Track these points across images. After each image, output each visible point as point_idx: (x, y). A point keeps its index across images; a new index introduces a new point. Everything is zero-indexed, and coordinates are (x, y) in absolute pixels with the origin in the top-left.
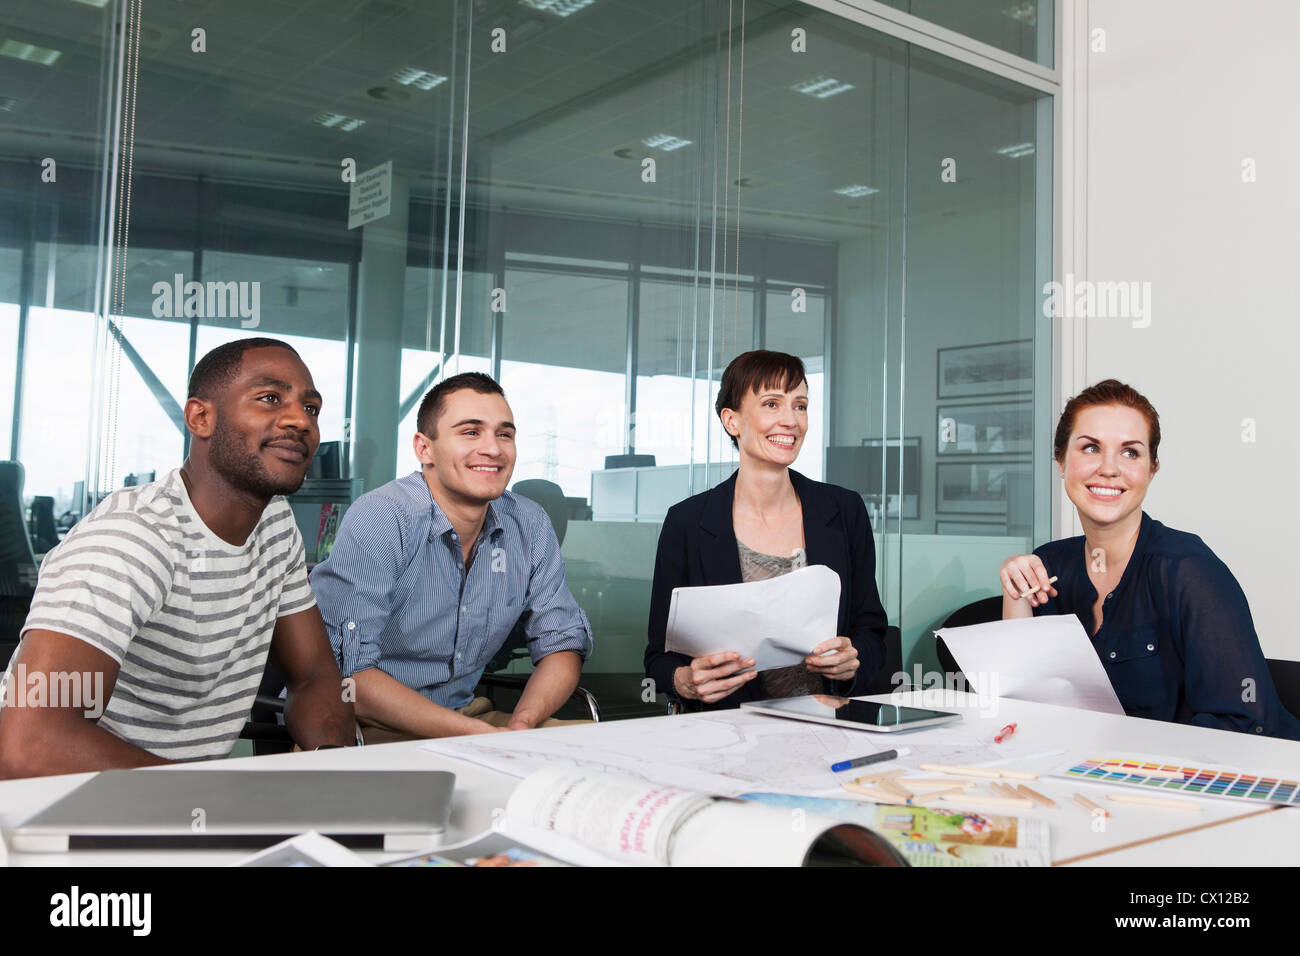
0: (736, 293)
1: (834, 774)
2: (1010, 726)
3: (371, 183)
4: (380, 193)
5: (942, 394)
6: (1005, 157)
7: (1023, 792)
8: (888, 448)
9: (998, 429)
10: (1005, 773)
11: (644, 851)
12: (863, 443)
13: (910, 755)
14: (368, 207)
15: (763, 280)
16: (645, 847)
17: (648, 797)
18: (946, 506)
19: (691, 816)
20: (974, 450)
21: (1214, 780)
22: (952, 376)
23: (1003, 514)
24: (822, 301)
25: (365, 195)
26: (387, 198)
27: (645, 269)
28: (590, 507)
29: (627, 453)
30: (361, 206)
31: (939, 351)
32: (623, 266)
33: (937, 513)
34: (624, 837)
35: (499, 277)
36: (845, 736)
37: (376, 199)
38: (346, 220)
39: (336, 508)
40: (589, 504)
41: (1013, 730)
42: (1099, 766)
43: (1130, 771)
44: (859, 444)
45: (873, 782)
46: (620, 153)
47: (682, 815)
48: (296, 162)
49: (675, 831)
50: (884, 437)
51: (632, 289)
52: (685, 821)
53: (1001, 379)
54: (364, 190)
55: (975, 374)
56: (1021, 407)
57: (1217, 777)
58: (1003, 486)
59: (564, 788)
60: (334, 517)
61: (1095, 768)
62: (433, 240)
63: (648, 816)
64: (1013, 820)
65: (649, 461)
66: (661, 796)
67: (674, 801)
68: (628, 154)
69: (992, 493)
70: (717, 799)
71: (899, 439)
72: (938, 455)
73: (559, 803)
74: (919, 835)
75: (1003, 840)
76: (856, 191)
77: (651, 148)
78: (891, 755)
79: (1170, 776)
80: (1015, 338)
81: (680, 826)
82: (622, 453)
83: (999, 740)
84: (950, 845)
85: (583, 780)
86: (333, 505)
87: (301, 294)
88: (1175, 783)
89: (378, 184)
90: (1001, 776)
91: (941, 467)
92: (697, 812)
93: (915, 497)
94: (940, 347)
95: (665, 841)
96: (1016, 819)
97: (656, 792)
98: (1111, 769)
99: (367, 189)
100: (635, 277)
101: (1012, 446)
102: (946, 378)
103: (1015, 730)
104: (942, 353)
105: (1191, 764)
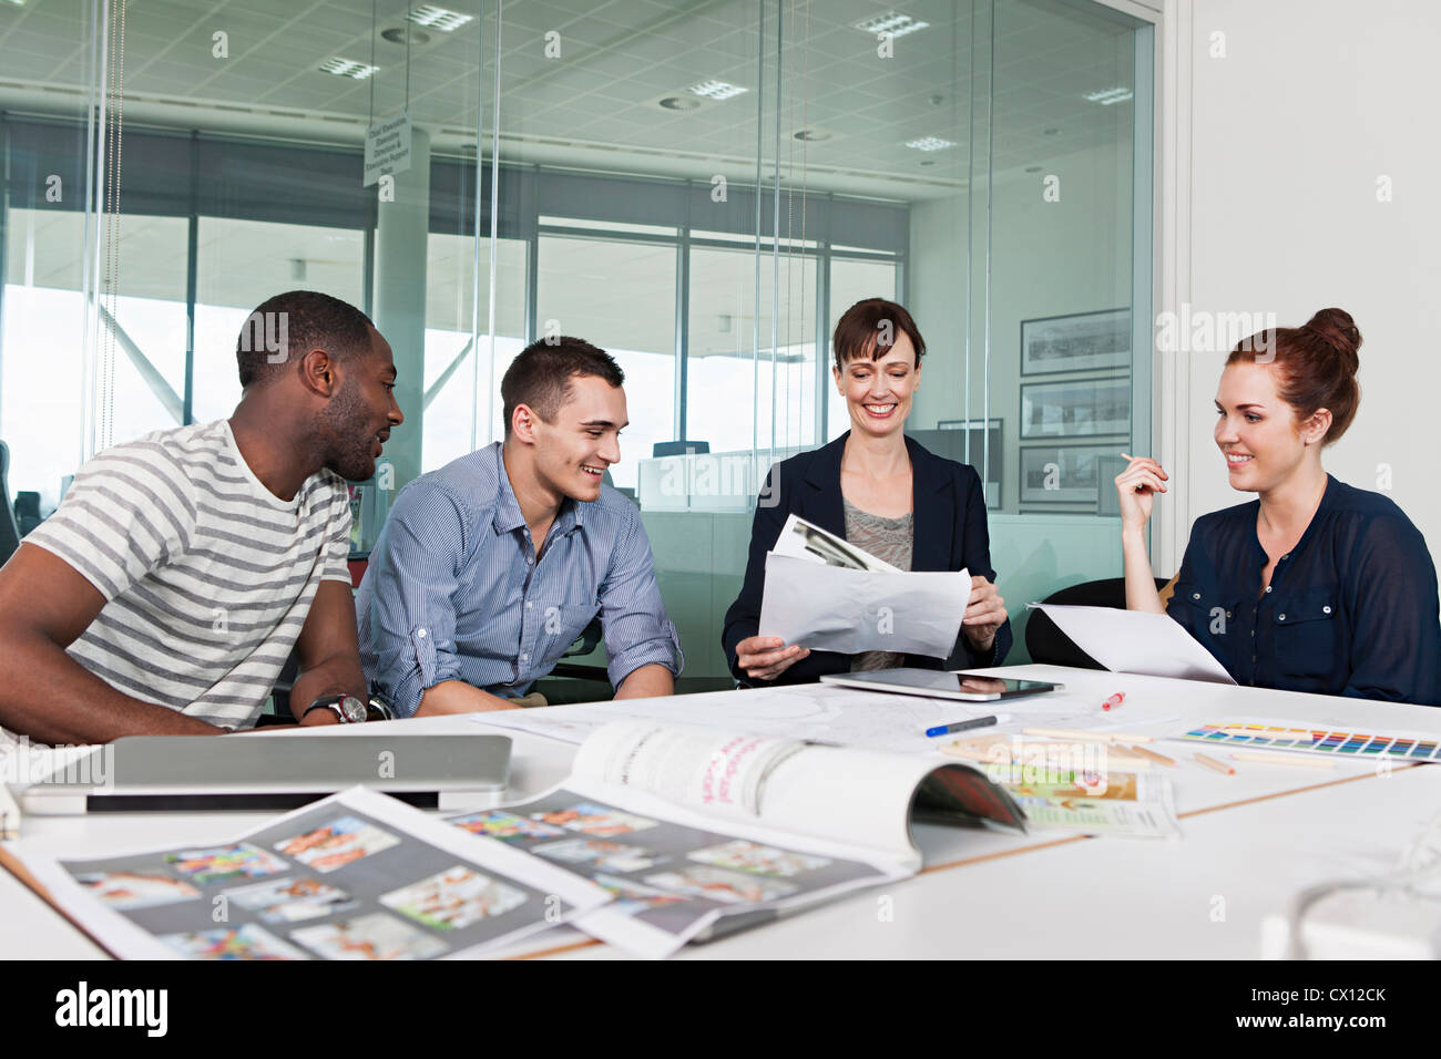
0: (796, 260)
1: (929, 739)
2: (1118, 695)
3: (388, 134)
4: (399, 145)
5: (1026, 371)
6: (1097, 105)
7: (1138, 752)
8: (971, 431)
9: (1088, 411)
10: (1116, 736)
11: (729, 801)
12: (939, 427)
13: (1011, 722)
14: (386, 161)
15: (828, 246)
16: (730, 796)
17: (732, 744)
18: (1029, 494)
19: (781, 761)
20: (1061, 433)
21: (1345, 741)
22: (1037, 350)
23: (1094, 503)
24: (893, 268)
25: (382, 147)
26: (407, 151)
27: (694, 234)
28: (638, 499)
29: (678, 439)
30: (379, 159)
31: (1023, 323)
32: (672, 231)
33: (1021, 502)
34: (707, 787)
35: (532, 245)
36: (937, 706)
37: (395, 152)
38: (361, 177)
39: (359, 490)
40: (636, 496)
41: (1121, 698)
42: (1219, 730)
43: (1253, 734)
44: (935, 427)
45: (973, 746)
46: (666, 103)
47: (772, 759)
48: (302, 116)
49: (764, 778)
50: (967, 420)
51: (681, 256)
52: (776, 766)
53: (1092, 354)
54: (380, 142)
55: (1061, 347)
56: (1118, 384)
57: (1349, 739)
58: (1093, 473)
59: (637, 740)
60: (357, 501)
61: (1215, 732)
62: (463, 199)
63: (733, 763)
64: (1132, 778)
65: (702, 448)
66: (747, 742)
67: (761, 748)
68: (676, 104)
69: (1082, 480)
70: (809, 743)
71: (983, 421)
72: (1022, 438)
73: (633, 755)
74: (1028, 791)
75: (1121, 793)
76: (930, 144)
77: (700, 96)
78: (991, 721)
79: (1298, 737)
80: (1111, 307)
81: (771, 771)
82: (672, 440)
83: (1107, 707)
84: (1065, 799)
85: (658, 730)
86: (356, 488)
87: (309, 267)
88: (1303, 743)
89: (397, 134)
90: (1113, 740)
91: (1025, 452)
92: (788, 756)
93: (997, 485)
94: (1024, 319)
95: (753, 791)
96: (1134, 775)
97: (740, 740)
98: (1232, 732)
99: (384, 141)
100: (684, 243)
101: (1103, 427)
102: (1030, 353)
103: (1124, 699)
104: (1026, 325)
105: (1320, 728)
